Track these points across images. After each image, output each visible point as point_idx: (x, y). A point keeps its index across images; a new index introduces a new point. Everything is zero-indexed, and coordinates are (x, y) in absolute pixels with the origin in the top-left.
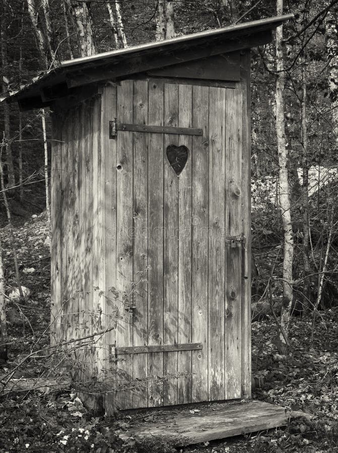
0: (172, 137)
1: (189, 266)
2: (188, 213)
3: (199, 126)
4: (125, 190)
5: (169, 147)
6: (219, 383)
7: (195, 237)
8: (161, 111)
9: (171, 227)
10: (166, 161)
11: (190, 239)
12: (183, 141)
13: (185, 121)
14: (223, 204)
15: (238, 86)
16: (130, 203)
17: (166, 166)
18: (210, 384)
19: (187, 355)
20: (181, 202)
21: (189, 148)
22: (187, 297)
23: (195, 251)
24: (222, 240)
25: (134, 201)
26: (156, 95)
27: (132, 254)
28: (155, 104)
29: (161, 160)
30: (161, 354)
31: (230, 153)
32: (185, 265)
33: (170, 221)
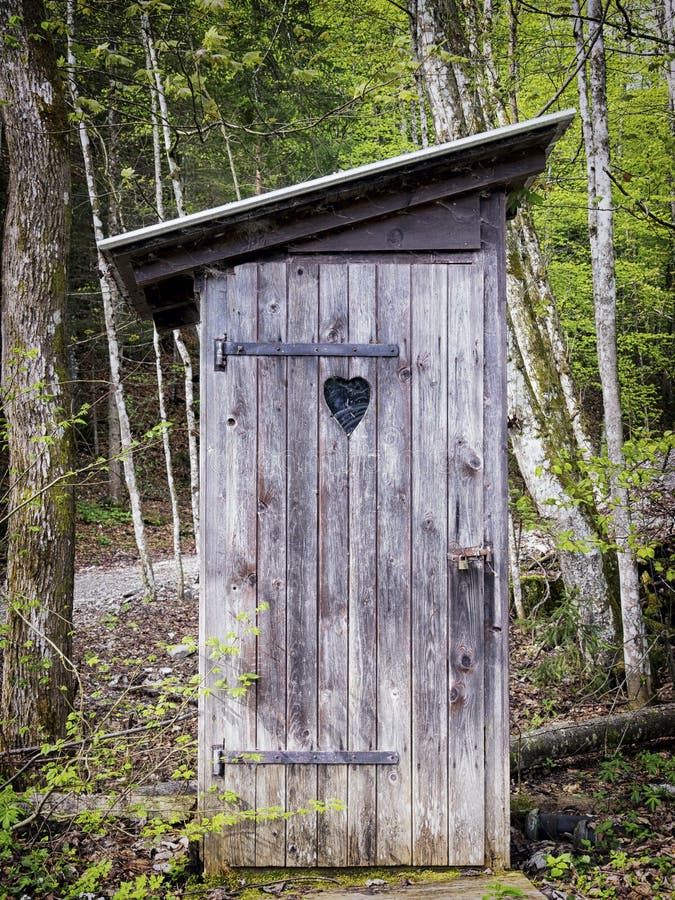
0: (335, 361)
1: (372, 604)
2: (368, 504)
3: (392, 340)
4: (242, 462)
5: (329, 381)
6: (434, 832)
7: (384, 548)
8: (314, 317)
9: (333, 530)
10: (324, 406)
11: (373, 551)
12: (359, 368)
13: (361, 332)
14: (443, 486)
15: (478, 259)
16: (252, 485)
17: (324, 417)
18: (417, 833)
19: (367, 774)
20: (354, 484)
21: (372, 383)
22: (366, 662)
23: (382, 576)
24: (442, 554)
25: (259, 481)
26: (305, 288)
27: (254, 581)
28: (300, 304)
29: (313, 406)
30: (313, 769)
31: (458, 386)
32: (362, 602)
33: (332, 517)
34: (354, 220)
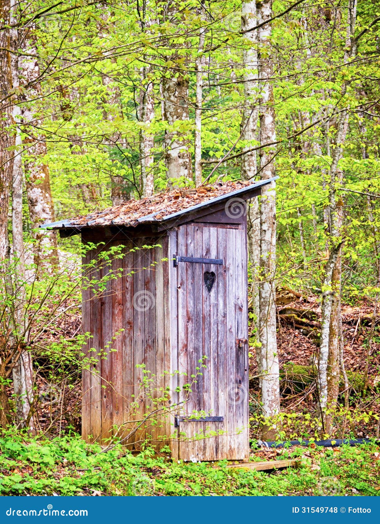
0: (207, 265)
1: (216, 360)
2: (215, 321)
3: (221, 257)
4: (183, 304)
5: (205, 273)
6: (233, 447)
7: (219, 339)
8: (201, 247)
9: (207, 331)
10: (204, 283)
11: (216, 340)
12: (213, 269)
13: (213, 255)
14: (234, 315)
15: (240, 227)
16: (185, 314)
17: (204, 287)
18: (229, 448)
19: (216, 425)
20: (212, 314)
21: (216, 274)
22: (215, 383)
23: (219, 349)
24: (234, 341)
25: (187, 311)
26: (198, 236)
27: (186, 350)
28: (197, 242)
29: (201, 283)
30: (202, 423)
31: (238, 277)
32: (214, 359)
33: (206, 326)
34: (214, 211)
